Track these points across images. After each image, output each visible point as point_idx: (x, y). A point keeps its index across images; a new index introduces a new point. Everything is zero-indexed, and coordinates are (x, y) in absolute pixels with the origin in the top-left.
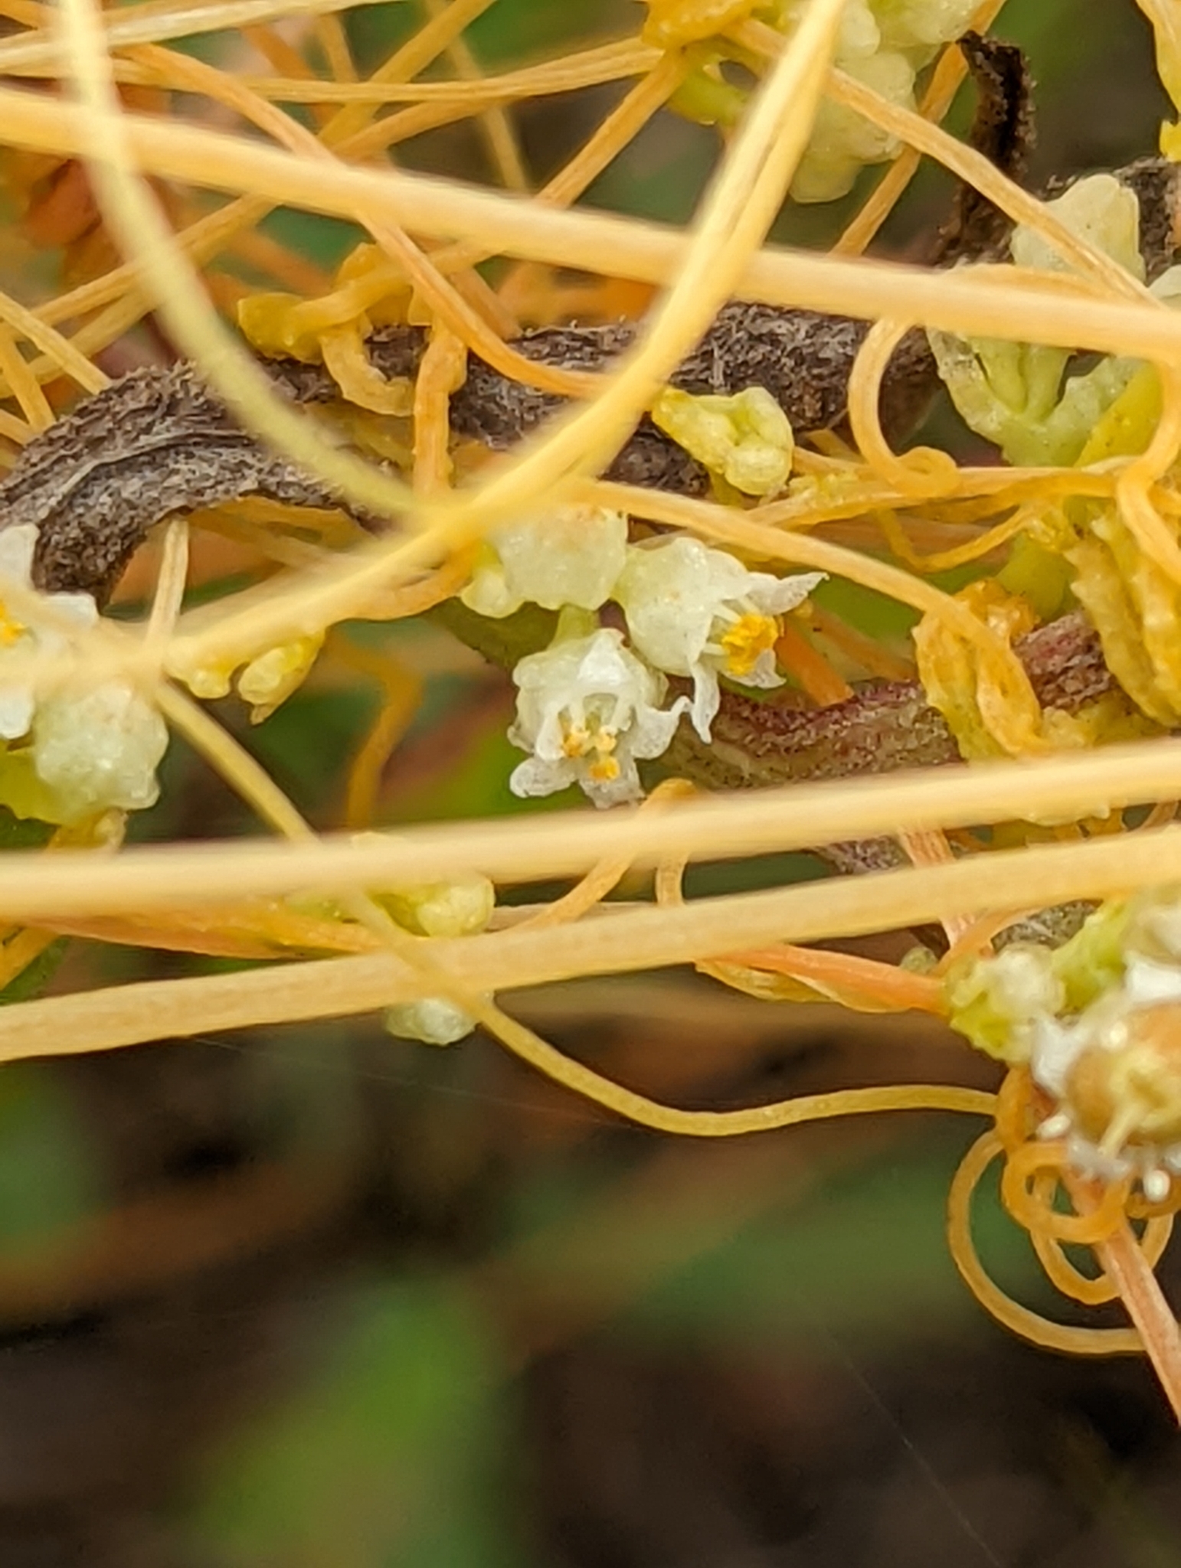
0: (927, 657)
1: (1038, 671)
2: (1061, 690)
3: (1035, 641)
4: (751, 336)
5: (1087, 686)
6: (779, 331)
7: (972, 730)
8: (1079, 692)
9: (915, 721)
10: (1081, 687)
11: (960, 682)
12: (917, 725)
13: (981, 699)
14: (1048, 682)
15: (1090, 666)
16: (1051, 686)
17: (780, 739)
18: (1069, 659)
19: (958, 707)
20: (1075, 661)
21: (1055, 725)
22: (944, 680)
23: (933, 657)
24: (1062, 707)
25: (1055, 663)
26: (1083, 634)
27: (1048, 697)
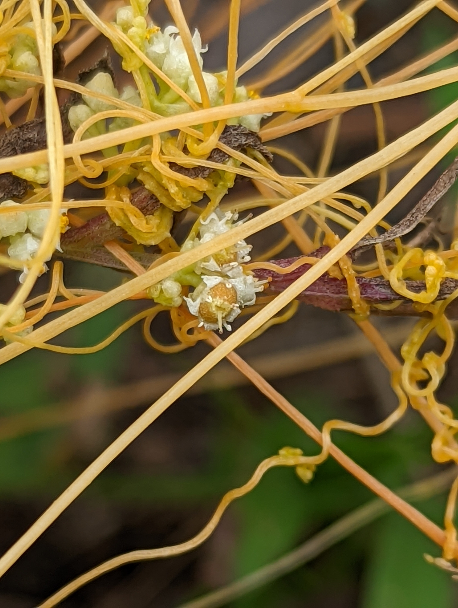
0: (112, 214)
1: (140, 207)
2: (147, 210)
3: (137, 201)
4: (23, 141)
5: (155, 207)
6: (30, 137)
7: (130, 228)
8: (152, 209)
9: (110, 228)
10: (153, 208)
11: (123, 217)
12: (111, 229)
13: (132, 222)
14: (143, 209)
15: (154, 203)
16: (145, 210)
17: (71, 239)
18: (147, 203)
19: (125, 224)
20: (149, 202)
21: (151, 220)
22: (119, 219)
23: (114, 214)
24: (149, 215)
25: (145, 204)
26: (150, 195)
27: (145, 213)
